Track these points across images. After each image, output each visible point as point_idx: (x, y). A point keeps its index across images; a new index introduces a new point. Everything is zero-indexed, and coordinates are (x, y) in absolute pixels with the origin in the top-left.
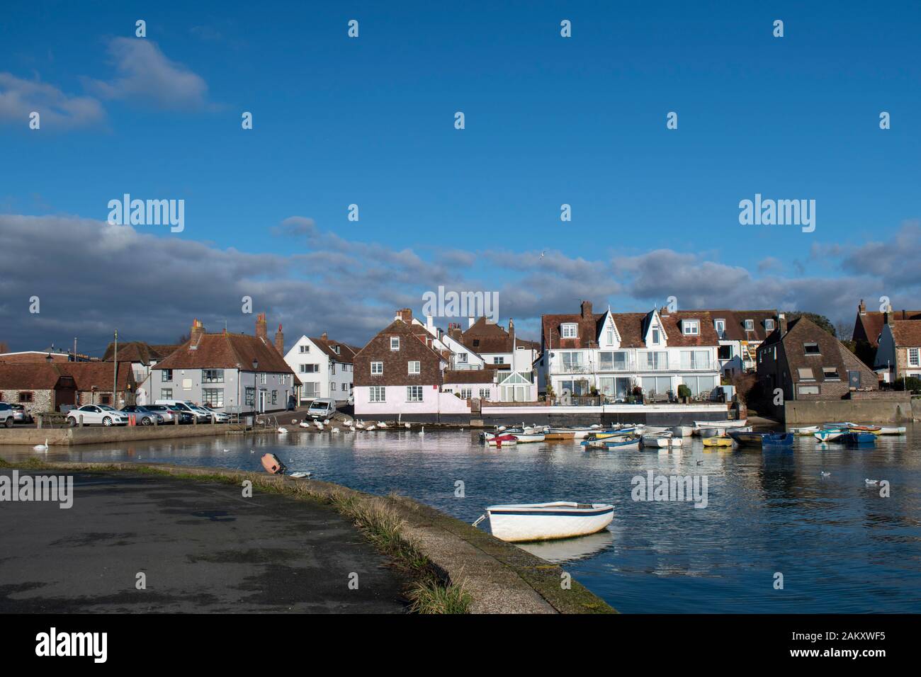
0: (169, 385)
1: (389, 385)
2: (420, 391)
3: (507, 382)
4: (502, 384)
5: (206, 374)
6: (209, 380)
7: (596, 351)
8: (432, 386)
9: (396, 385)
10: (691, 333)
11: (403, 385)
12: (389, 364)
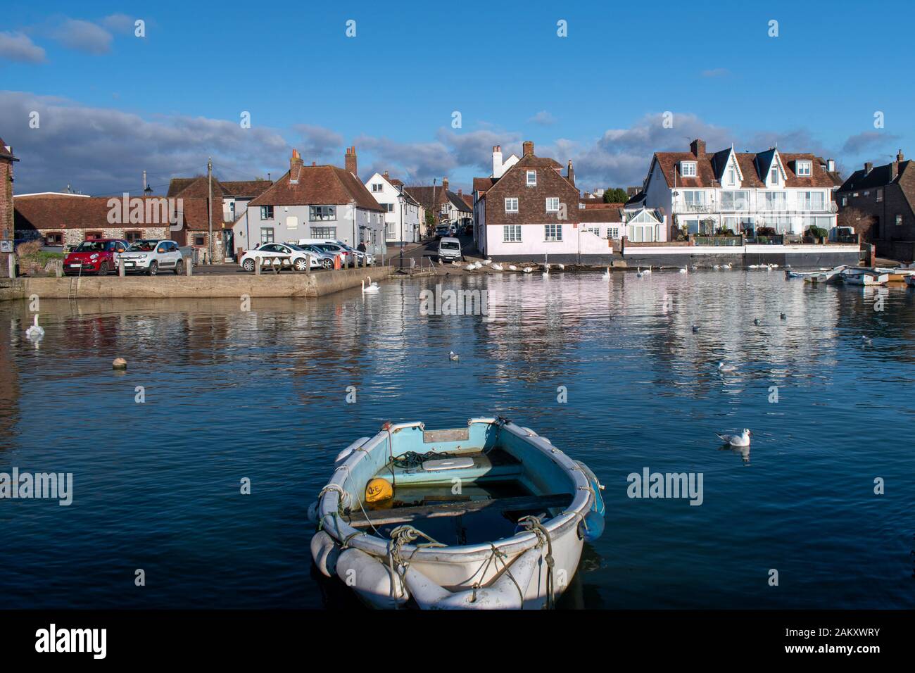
0: (269, 223)
1: (526, 224)
2: (559, 231)
3: (636, 221)
4: (630, 223)
5: (313, 212)
6: (319, 218)
7: (718, 190)
8: (572, 225)
9: (533, 223)
10: (804, 174)
11: (541, 223)
12: (526, 200)
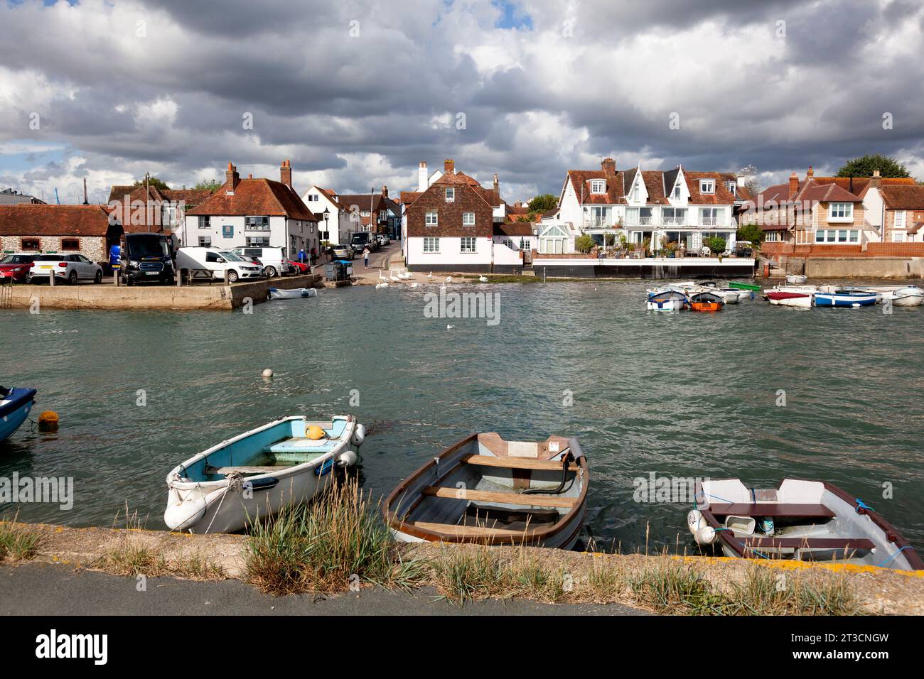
1: (444, 236)
2: (474, 243)
4: (542, 236)
5: (249, 222)
6: (253, 228)
7: (623, 206)
8: (486, 238)
9: (450, 236)
10: (707, 192)
11: (457, 236)
12: (444, 213)
